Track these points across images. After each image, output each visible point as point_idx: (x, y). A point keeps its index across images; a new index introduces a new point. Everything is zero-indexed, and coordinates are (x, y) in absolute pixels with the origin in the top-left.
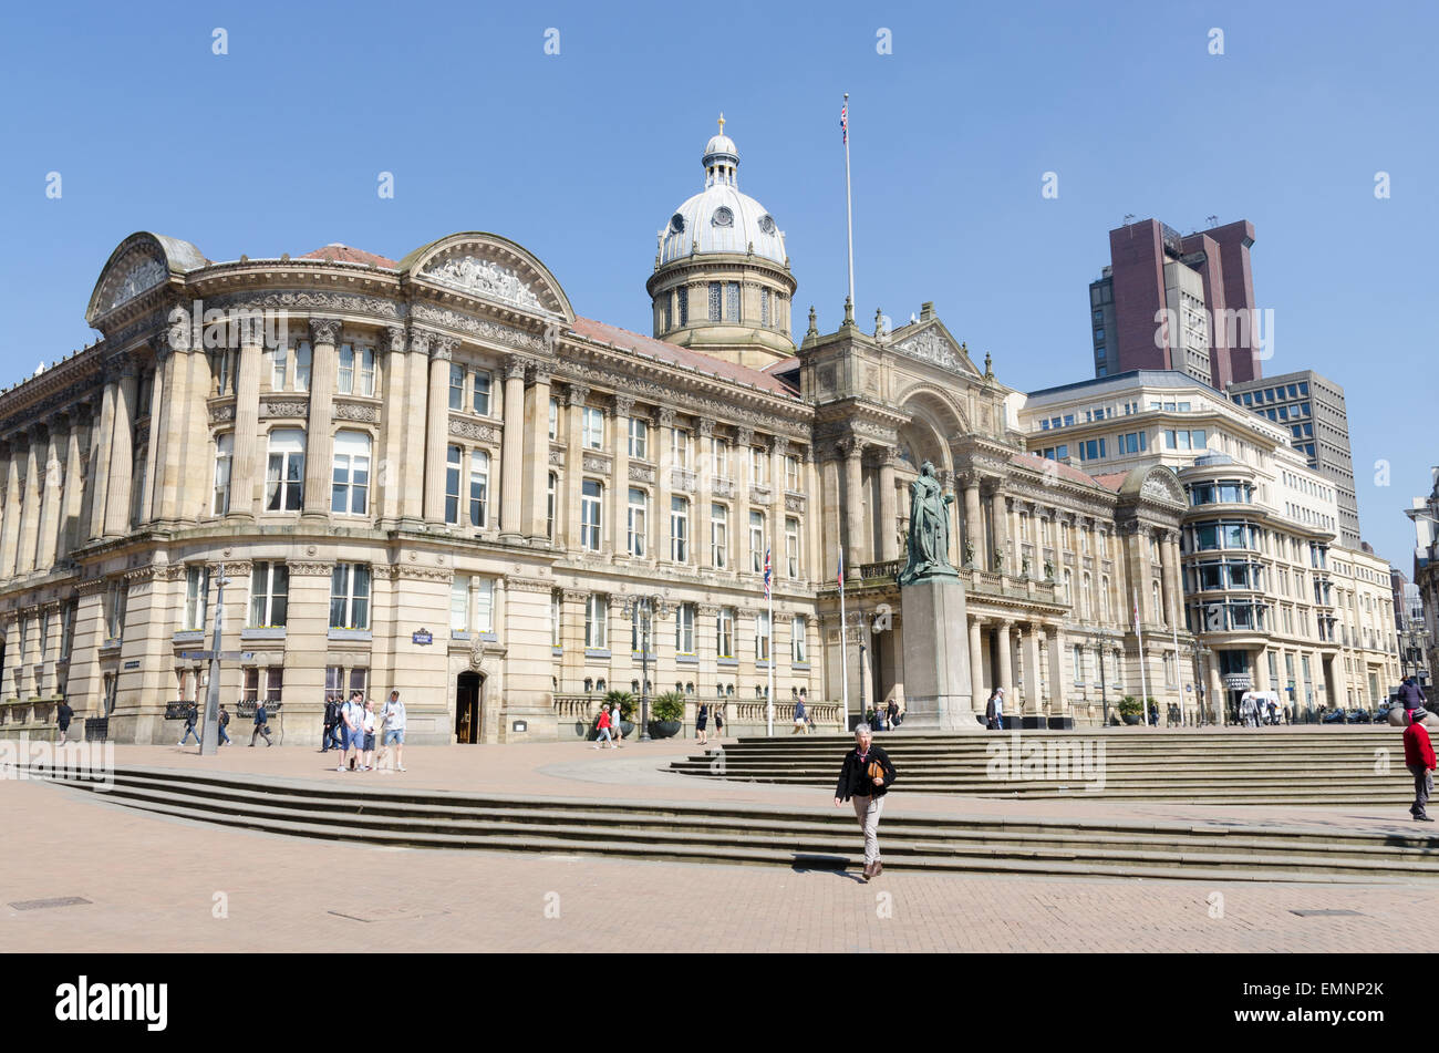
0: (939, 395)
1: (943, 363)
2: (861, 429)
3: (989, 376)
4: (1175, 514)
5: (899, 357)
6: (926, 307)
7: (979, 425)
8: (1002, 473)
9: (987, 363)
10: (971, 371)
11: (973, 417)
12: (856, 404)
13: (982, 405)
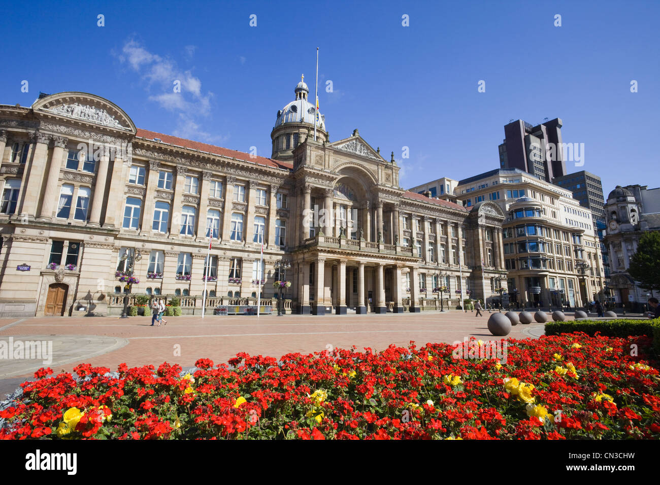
0: (360, 168)
1: (362, 154)
2: (309, 180)
3: (392, 161)
4: (500, 221)
5: (335, 151)
6: (355, 131)
7: (383, 180)
8: (396, 201)
9: (392, 156)
10: (379, 158)
11: (380, 177)
12: (305, 169)
13: (385, 173)
